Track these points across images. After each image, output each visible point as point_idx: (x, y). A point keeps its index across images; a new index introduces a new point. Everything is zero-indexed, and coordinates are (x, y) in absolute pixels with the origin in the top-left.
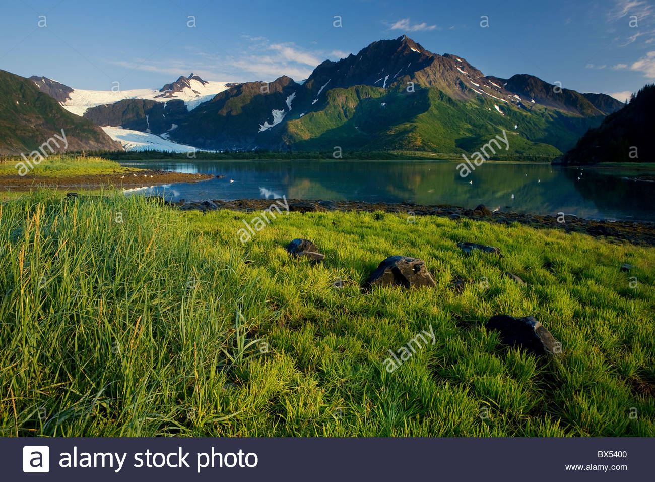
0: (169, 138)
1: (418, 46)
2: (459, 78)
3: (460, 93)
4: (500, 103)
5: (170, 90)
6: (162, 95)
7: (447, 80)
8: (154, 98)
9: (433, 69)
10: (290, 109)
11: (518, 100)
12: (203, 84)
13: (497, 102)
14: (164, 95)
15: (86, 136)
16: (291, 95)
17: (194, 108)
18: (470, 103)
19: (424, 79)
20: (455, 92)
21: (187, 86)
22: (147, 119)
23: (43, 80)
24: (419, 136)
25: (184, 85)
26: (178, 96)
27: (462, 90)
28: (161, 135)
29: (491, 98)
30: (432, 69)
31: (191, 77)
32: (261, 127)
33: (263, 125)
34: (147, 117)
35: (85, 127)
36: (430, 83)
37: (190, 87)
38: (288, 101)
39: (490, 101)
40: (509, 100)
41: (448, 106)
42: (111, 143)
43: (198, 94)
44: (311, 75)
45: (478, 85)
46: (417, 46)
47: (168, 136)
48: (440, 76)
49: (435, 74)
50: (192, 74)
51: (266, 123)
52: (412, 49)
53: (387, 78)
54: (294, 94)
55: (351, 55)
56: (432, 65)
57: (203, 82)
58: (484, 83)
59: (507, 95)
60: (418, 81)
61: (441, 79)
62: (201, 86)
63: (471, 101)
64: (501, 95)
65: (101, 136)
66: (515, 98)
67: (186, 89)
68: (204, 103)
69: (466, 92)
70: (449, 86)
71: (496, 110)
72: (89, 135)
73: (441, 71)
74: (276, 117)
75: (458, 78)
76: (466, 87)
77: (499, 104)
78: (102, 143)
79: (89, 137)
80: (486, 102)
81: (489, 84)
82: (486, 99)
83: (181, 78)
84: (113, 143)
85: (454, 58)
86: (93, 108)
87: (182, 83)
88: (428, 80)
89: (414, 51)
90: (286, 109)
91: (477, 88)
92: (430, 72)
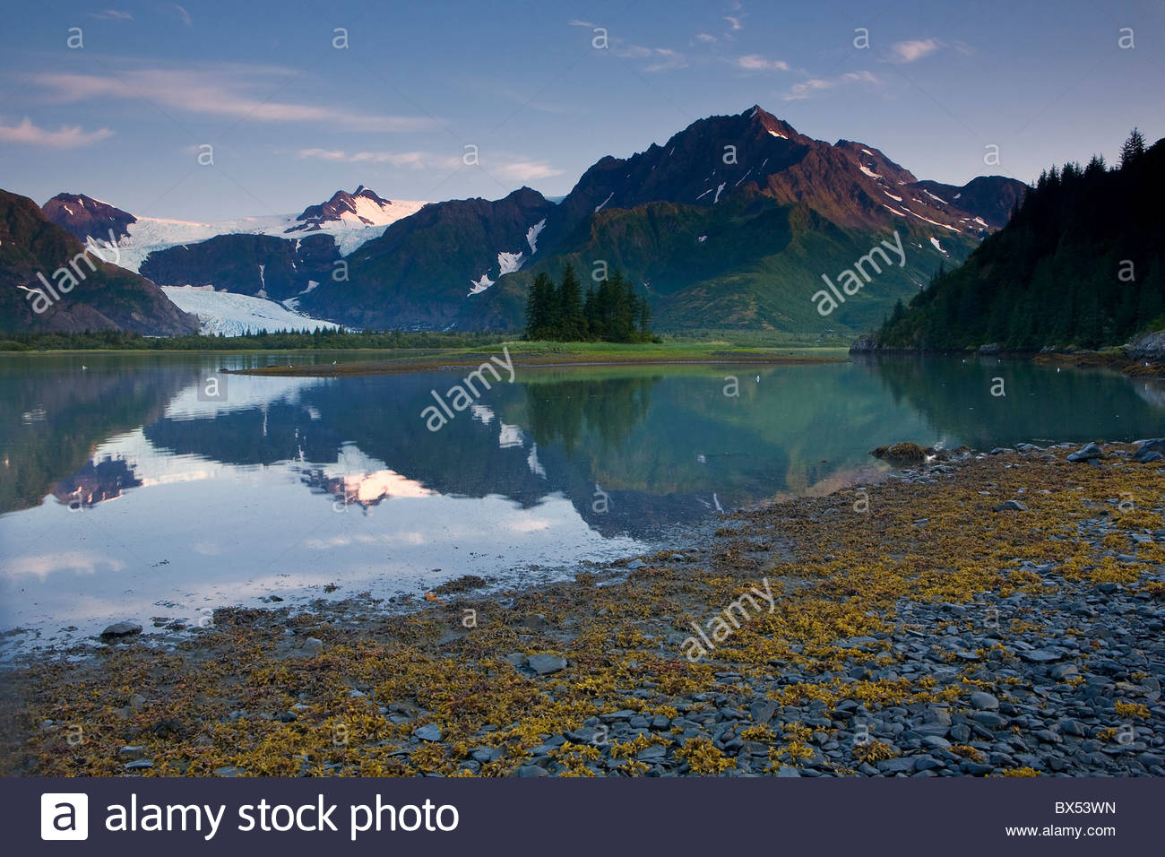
0: (298, 308)
1: (784, 127)
2: (858, 186)
3: (860, 214)
4: (942, 233)
5: (316, 217)
6: (300, 228)
7: (834, 190)
8: (285, 232)
9: (807, 170)
10: (534, 250)
11: (982, 226)
12: (381, 205)
13: (936, 232)
14: (305, 226)
15: (126, 304)
16: (537, 223)
17: (353, 250)
18: (879, 233)
19: (787, 188)
20: (849, 212)
21: (350, 210)
22: (262, 273)
23: (81, 202)
24: (754, 300)
25: (343, 208)
26: (328, 227)
27: (865, 208)
28: (285, 303)
29: (922, 224)
30: (804, 169)
31: (361, 192)
32: (474, 287)
33: (479, 281)
34: (262, 268)
35: (126, 288)
36: (799, 195)
37: (355, 212)
38: (531, 236)
39: (921, 230)
40: (963, 227)
41: (828, 239)
42: (176, 317)
43: (369, 225)
44: (576, 186)
45: (899, 199)
46: (781, 126)
47: (297, 303)
48: (820, 183)
49: (809, 178)
50: (361, 187)
51: (485, 279)
52: (773, 133)
53: (721, 188)
54: (543, 222)
55: (654, 145)
56: (804, 162)
57: (380, 202)
58: (913, 195)
59: (960, 217)
60: (774, 193)
61: (823, 187)
62: (376, 209)
63: (882, 231)
64: (947, 218)
65: (156, 304)
66: (976, 222)
67: (347, 215)
68: (373, 240)
69: (872, 213)
70: (839, 201)
71: (932, 246)
72: (133, 303)
73: (823, 172)
74: (505, 266)
75: (856, 186)
76: (872, 203)
77: (939, 235)
78: (157, 318)
79: (133, 307)
80: (912, 231)
81: (922, 196)
82: (912, 226)
83: (339, 194)
84: (180, 316)
85: (856, 148)
86: (161, 251)
87: (341, 203)
88: (795, 189)
89: (776, 135)
90: (527, 250)
91: (896, 205)
92: (800, 174)
